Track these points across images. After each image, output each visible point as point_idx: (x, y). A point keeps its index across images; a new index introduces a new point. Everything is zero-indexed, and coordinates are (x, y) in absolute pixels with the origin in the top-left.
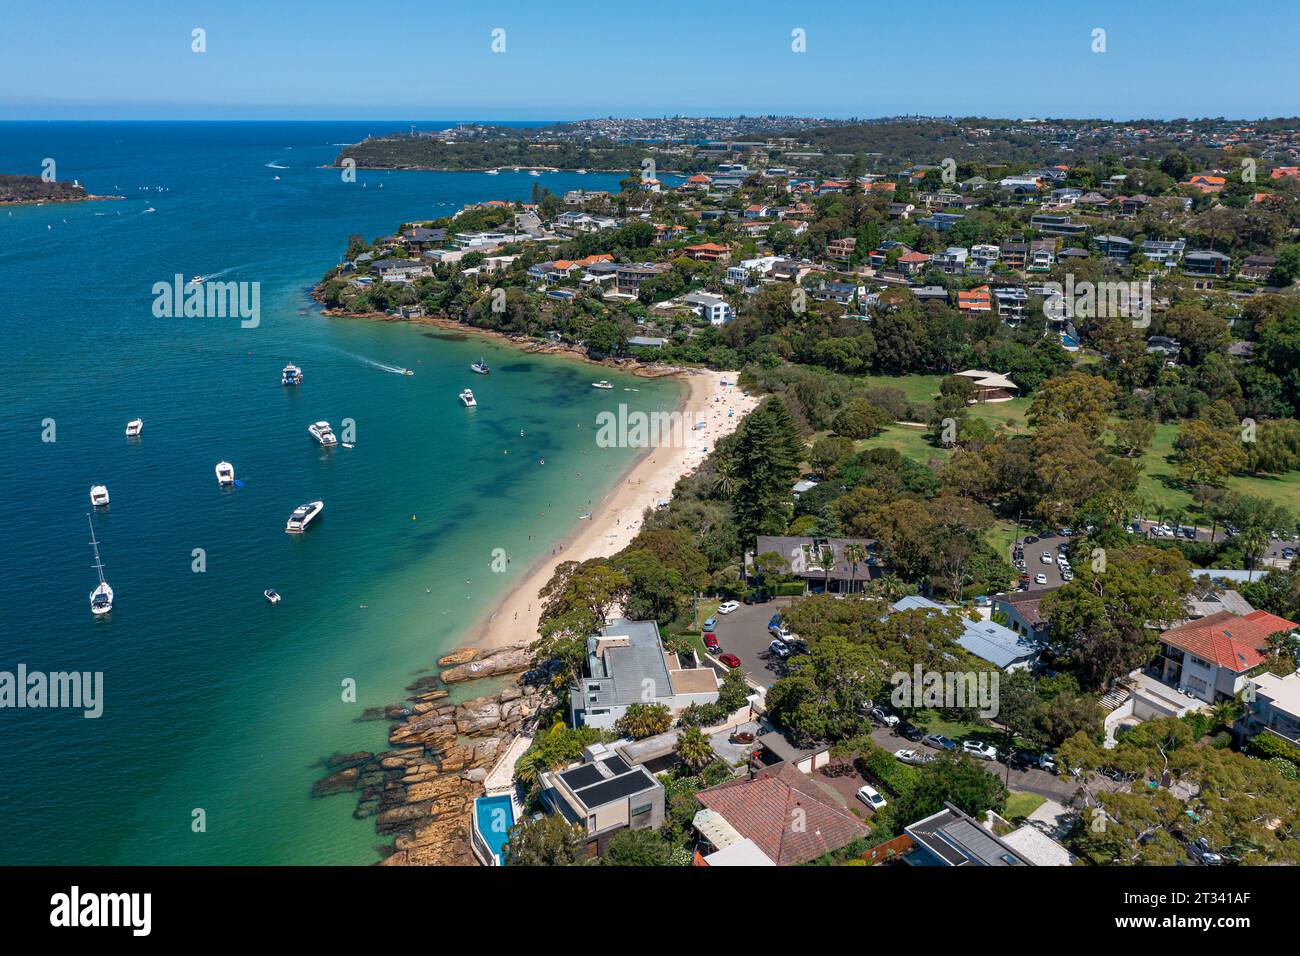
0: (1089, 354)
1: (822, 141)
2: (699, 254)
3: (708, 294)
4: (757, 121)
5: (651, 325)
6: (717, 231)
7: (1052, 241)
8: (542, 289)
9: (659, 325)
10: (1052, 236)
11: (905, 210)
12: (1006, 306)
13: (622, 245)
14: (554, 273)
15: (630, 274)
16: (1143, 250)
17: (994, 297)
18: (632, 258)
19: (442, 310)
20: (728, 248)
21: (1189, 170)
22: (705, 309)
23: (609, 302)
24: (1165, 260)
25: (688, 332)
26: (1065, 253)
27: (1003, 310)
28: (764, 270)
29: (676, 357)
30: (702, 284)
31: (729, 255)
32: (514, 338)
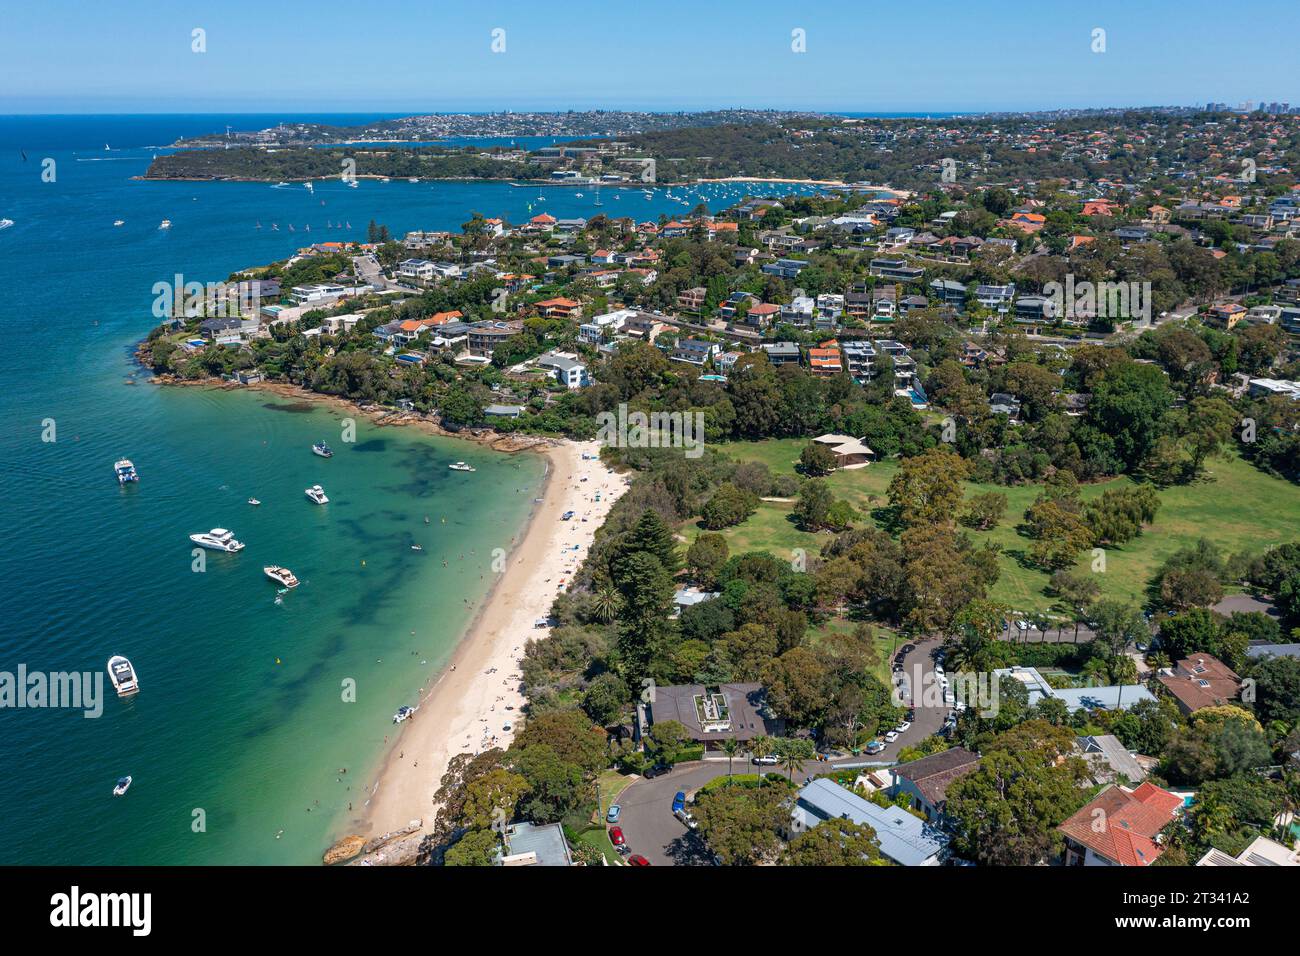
0: (937, 412)
1: (653, 145)
2: (550, 310)
3: (562, 354)
4: (585, 116)
5: (507, 391)
6: (567, 280)
7: (892, 289)
8: (390, 351)
9: (514, 391)
10: (892, 283)
11: (750, 256)
12: (855, 362)
13: (470, 302)
14: (401, 335)
15: (482, 336)
16: (977, 297)
17: (842, 352)
18: (481, 315)
19: (282, 375)
20: (580, 303)
21: (1010, 205)
22: (560, 373)
23: (462, 367)
24: (998, 306)
25: (546, 398)
26: (906, 302)
27: (853, 366)
28: (617, 327)
29: (534, 426)
30: (556, 343)
31: (580, 309)
32: (364, 407)
